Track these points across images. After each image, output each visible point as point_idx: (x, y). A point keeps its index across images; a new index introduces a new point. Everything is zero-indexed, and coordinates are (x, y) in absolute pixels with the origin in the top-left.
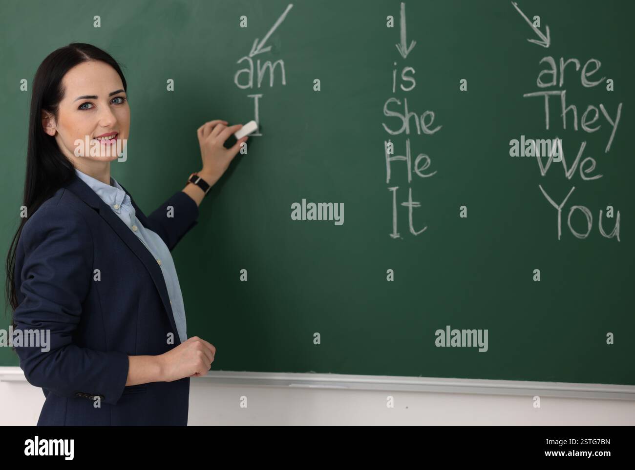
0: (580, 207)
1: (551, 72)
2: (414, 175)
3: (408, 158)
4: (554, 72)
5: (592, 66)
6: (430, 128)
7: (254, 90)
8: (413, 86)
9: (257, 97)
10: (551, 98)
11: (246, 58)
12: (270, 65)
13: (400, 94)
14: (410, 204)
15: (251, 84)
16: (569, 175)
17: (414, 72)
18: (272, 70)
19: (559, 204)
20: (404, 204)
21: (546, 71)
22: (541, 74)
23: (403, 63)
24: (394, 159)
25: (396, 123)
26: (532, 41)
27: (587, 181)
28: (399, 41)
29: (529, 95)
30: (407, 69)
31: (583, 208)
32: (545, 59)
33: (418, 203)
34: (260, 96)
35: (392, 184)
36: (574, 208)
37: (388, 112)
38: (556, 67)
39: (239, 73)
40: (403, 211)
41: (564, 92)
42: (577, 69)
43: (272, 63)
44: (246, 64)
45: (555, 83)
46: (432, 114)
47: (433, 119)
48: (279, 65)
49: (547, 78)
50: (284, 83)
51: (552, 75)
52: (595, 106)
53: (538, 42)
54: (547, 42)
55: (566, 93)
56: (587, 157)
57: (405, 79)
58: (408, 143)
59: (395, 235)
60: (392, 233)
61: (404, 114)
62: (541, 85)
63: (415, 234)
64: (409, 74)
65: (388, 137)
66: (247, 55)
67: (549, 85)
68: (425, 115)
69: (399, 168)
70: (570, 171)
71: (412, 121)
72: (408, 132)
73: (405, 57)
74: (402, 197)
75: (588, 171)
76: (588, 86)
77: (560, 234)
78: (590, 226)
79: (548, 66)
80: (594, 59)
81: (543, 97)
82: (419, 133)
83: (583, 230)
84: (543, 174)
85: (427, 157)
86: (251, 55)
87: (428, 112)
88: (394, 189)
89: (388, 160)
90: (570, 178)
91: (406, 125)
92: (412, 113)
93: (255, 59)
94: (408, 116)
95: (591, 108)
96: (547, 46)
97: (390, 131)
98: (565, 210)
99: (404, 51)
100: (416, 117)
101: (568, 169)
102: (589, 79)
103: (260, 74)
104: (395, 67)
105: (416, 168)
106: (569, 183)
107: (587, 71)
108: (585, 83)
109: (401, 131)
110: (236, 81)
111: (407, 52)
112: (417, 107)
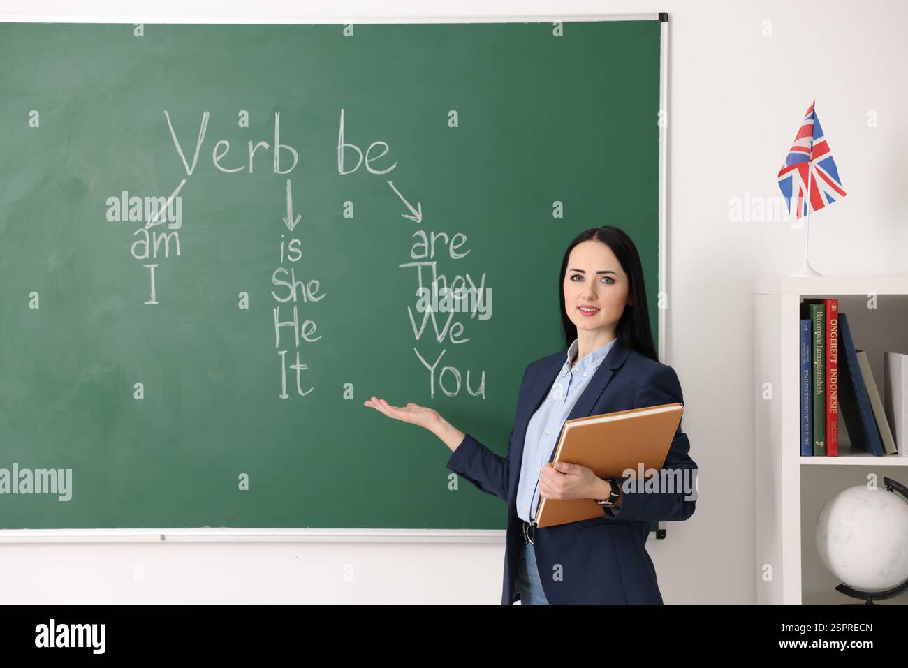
0: (450, 368)
1: (423, 245)
2: (301, 339)
3: (296, 324)
4: (426, 244)
5: (459, 240)
6: (316, 296)
7: (150, 260)
8: (300, 257)
9: (153, 267)
10: (424, 268)
11: (142, 230)
12: (165, 237)
13: (287, 264)
14: (298, 367)
15: (147, 255)
16: (440, 338)
17: (300, 244)
18: (167, 241)
19: (432, 366)
20: (292, 367)
21: (418, 244)
22: (414, 247)
23: (290, 235)
24: (283, 324)
25: (284, 292)
26: (406, 216)
27: (456, 344)
28: (286, 215)
29: (404, 265)
30: (294, 241)
31: (452, 369)
32: (417, 233)
33: (305, 366)
34: (156, 266)
35: (281, 349)
36: (444, 369)
37: (277, 281)
38: (428, 241)
39: (135, 244)
40: (291, 374)
41: (435, 263)
42: (446, 242)
43: (167, 236)
44: (142, 236)
45: (426, 255)
46: (317, 282)
47: (318, 287)
48: (174, 236)
49: (420, 251)
50: (179, 254)
51: (424, 248)
52: (462, 276)
53: (411, 218)
54: (418, 217)
55: (437, 264)
56: (456, 322)
57: (292, 250)
58: (295, 310)
59: (284, 396)
60: (282, 394)
61: (291, 284)
62: (415, 257)
63: (303, 394)
64: (295, 245)
65: (276, 304)
66: (143, 227)
67: (422, 256)
68: (310, 283)
69: (287, 333)
70: (441, 335)
71: (299, 289)
72: (295, 299)
73: (292, 230)
74: (291, 360)
75: (457, 335)
76: (455, 258)
77: (433, 392)
78: (459, 385)
79: (420, 239)
80: (461, 233)
81: (416, 268)
82: (305, 300)
83: (453, 389)
84: (417, 338)
85: (313, 323)
86: (147, 227)
87: (313, 281)
88: (283, 353)
89: (277, 325)
90: (441, 341)
91: (293, 293)
92: (299, 282)
93: (150, 231)
94: (295, 284)
95: (458, 277)
96: (419, 221)
97: (278, 299)
98: (438, 371)
99: (291, 225)
100: (303, 285)
101: (440, 333)
102: (457, 251)
103: (156, 245)
104: (283, 239)
105: (303, 333)
106: (441, 346)
107: (454, 244)
108: (453, 255)
109: (289, 299)
110: (133, 252)
111: (293, 225)
112: (304, 277)
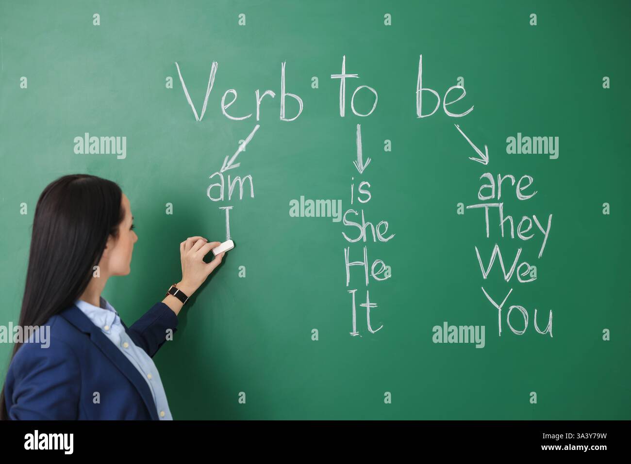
0: (517, 307)
1: (490, 186)
2: (371, 278)
3: (365, 264)
4: (493, 186)
5: (525, 182)
6: (385, 236)
7: (225, 203)
8: (369, 199)
9: (228, 209)
10: (490, 208)
11: (217, 173)
12: (240, 180)
13: (357, 206)
14: (368, 305)
15: (222, 197)
16: (507, 278)
17: (369, 186)
18: (241, 185)
19: (499, 305)
20: (362, 305)
21: (485, 186)
22: (481, 188)
23: (360, 178)
24: (353, 264)
25: (354, 232)
26: (473, 159)
27: (523, 283)
28: (356, 158)
29: (471, 207)
30: (363, 183)
31: (521, 309)
32: (484, 175)
33: (375, 304)
34: (231, 208)
35: (351, 288)
36: (512, 308)
37: (347, 222)
38: (494, 182)
39: (211, 186)
40: (361, 312)
41: (502, 204)
42: (513, 184)
43: (242, 179)
44: (217, 179)
45: (493, 196)
46: (386, 223)
47: (387, 228)
48: (248, 179)
49: (487, 192)
50: (253, 196)
51: (491, 189)
52: (529, 217)
53: (478, 160)
54: (486, 159)
55: (503, 205)
56: (523, 262)
57: (362, 192)
58: (365, 250)
59: (355, 333)
60: (352, 331)
61: (362, 225)
62: (482, 198)
63: (373, 332)
64: (365, 187)
65: (347, 244)
66: (219, 171)
67: (489, 198)
68: (380, 224)
69: (357, 272)
70: (508, 274)
71: (368, 230)
72: (365, 240)
73: (362, 173)
74: (361, 299)
75: (524, 274)
76: (522, 199)
77: (500, 331)
78: (526, 323)
79: (487, 181)
80: (527, 175)
81: (483, 209)
82: (375, 241)
83: (520, 327)
84: (484, 278)
85: (382, 263)
86: (222, 171)
87: (382, 222)
88: (353, 291)
89: (348, 265)
90: (508, 281)
91: (363, 234)
92: (368, 223)
93: (225, 174)
94: (365, 225)
95: (525, 218)
96: (486, 164)
97: (349, 239)
98: (505, 310)
99: (361, 168)
100: (372, 226)
101: (507, 272)
102: (523, 193)
103: (231, 188)
104: (352, 182)
105: (372, 272)
106: (507, 286)
107: (521, 186)
108: (520, 196)
109: (358, 239)
110: (209, 195)
111: (363, 169)
112: (373, 218)
